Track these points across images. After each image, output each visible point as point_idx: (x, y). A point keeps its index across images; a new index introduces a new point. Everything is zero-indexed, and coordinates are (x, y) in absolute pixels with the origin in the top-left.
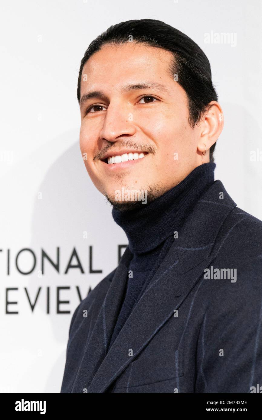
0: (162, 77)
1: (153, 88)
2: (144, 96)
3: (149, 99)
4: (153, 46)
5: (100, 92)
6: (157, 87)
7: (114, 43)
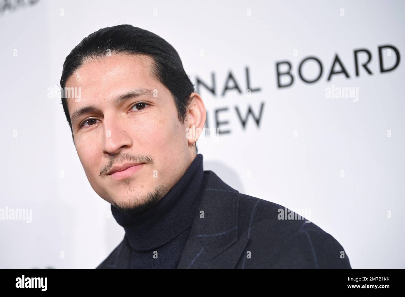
0: (148, 82)
1: (144, 94)
2: (135, 104)
3: (141, 106)
4: (133, 53)
5: (92, 107)
6: (146, 93)
7: (95, 56)
